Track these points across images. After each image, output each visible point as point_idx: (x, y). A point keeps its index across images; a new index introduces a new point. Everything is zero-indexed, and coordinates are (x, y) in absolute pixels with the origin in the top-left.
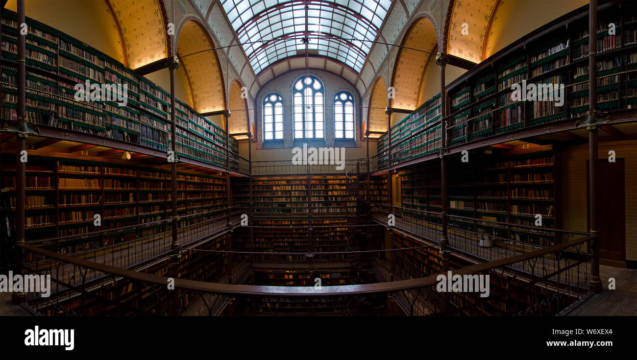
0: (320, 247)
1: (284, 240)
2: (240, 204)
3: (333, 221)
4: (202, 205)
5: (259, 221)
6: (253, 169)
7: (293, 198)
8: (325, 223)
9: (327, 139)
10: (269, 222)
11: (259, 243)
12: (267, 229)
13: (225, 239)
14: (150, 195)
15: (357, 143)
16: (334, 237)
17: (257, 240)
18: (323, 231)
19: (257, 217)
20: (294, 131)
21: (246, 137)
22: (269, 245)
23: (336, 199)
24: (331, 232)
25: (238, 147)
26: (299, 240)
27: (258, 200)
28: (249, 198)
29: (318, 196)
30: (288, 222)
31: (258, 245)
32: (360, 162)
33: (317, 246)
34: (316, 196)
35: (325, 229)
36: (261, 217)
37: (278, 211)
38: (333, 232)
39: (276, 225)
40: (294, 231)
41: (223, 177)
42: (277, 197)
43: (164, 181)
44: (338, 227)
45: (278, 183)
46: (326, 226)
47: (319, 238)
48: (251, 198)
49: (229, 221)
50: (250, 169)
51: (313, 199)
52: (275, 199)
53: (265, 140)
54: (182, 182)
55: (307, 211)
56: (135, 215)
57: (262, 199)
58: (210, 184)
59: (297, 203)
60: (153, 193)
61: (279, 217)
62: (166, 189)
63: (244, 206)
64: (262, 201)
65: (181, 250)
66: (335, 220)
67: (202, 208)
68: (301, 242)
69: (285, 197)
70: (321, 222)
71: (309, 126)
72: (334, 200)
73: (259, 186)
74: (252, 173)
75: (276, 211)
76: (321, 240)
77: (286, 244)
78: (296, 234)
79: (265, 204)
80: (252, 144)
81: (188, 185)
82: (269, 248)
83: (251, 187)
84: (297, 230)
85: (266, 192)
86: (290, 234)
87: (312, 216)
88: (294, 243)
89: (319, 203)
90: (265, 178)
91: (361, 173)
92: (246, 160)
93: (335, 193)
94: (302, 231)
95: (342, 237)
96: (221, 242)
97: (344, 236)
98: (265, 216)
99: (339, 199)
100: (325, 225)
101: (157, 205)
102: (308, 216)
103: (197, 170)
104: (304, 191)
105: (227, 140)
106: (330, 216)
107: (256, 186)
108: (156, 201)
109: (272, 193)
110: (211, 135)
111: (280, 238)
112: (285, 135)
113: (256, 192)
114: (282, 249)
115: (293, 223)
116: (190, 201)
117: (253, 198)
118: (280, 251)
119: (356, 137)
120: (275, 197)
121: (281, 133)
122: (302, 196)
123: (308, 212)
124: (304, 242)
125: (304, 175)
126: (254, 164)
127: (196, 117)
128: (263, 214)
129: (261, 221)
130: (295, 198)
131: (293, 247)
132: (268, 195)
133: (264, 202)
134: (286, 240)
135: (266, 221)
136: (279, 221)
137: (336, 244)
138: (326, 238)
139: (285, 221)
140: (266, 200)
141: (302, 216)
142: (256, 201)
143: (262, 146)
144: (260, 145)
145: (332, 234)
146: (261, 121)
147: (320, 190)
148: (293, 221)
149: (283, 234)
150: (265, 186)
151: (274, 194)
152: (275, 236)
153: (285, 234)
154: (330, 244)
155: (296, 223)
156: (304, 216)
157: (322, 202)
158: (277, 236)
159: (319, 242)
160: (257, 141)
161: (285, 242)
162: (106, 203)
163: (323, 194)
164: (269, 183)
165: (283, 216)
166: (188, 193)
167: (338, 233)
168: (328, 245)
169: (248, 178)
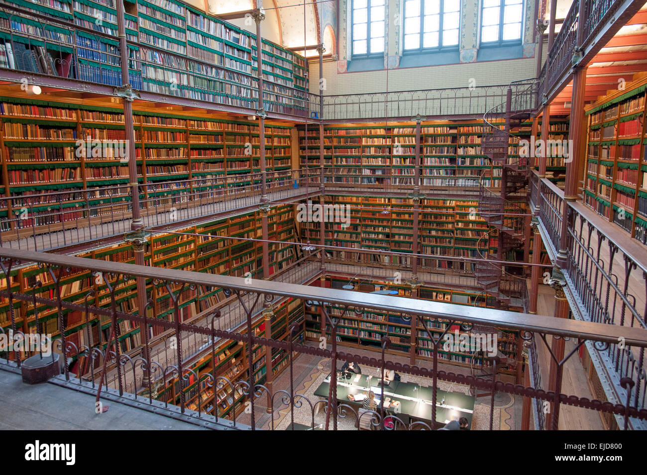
0: (437, 247)
1: (376, 230)
3: (464, 202)
5: (339, 196)
6: (326, 109)
7: (394, 159)
8: (448, 205)
9: (463, 47)
10: (354, 200)
11: (338, 232)
15: (525, 47)
16: (462, 231)
18: (444, 219)
20: (404, 35)
22: (354, 236)
23: (472, 162)
24: (458, 222)
26: (401, 232)
27: (337, 162)
28: (318, 158)
29: (439, 157)
30: (385, 201)
31: (336, 235)
32: (514, 89)
33: (431, 244)
34: (434, 157)
35: (447, 216)
37: (370, 181)
38: (461, 222)
39: (365, 205)
40: (394, 216)
42: (368, 157)
43: (138, 128)
45: (371, 132)
46: (451, 211)
47: (437, 230)
50: (321, 109)
51: (429, 162)
52: (364, 159)
54: (180, 131)
56: (78, 180)
57: (344, 159)
58: (243, 135)
59: (401, 168)
64: (344, 163)
68: (405, 235)
69: (383, 157)
70: (441, 204)
71: (431, 23)
72: (468, 163)
73: (340, 137)
74: (324, 115)
75: (365, 180)
76: (440, 234)
77: (380, 236)
78: (397, 220)
79: (349, 168)
80: (324, 65)
81: (191, 135)
82: (354, 242)
83: (322, 139)
84: (398, 214)
85: (351, 148)
86: (388, 221)
87: (421, 192)
88: (393, 235)
89: (439, 168)
90: (349, 125)
91: (513, 112)
93: (472, 151)
94: (407, 217)
95: (478, 233)
97: (483, 231)
99: (478, 162)
100: (447, 208)
102: (412, 192)
104: (414, 147)
106: (459, 193)
107: (335, 137)
109: (361, 150)
110: (243, 51)
111: (371, 226)
112: (387, 43)
113: (335, 147)
114: (374, 244)
115: (394, 202)
116: (198, 161)
118: (369, 247)
119: (525, 36)
120: (365, 156)
121: (381, 41)
122: (409, 157)
125: (410, 118)
126: (327, 100)
128: (346, 186)
129: (341, 196)
130: (398, 159)
131: (393, 242)
132: (354, 153)
133: (349, 166)
134: (380, 230)
135: (348, 196)
136: (370, 197)
137: (466, 245)
138: (449, 231)
139: (379, 198)
140: (351, 162)
141: (403, 191)
142: (335, 164)
143: (346, 67)
144: (343, 66)
145: (460, 225)
146: (345, 21)
147: (443, 146)
148: (392, 198)
149: (376, 219)
150: (351, 138)
151: (364, 151)
152: (363, 223)
153: (379, 220)
154: (455, 243)
155: (398, 202)
156: (406, 191)
157: (445, 168)
158: (367, 223)
159: (436, 238)
160: (338, 59)
161: (378, 233)
162: (11, 161)
163: (447, 152)
164: (356, 133)
165: (372, 190)
166: (192, 149)
167: (471, 225)
168: (452, 245)
169: (318, 125)
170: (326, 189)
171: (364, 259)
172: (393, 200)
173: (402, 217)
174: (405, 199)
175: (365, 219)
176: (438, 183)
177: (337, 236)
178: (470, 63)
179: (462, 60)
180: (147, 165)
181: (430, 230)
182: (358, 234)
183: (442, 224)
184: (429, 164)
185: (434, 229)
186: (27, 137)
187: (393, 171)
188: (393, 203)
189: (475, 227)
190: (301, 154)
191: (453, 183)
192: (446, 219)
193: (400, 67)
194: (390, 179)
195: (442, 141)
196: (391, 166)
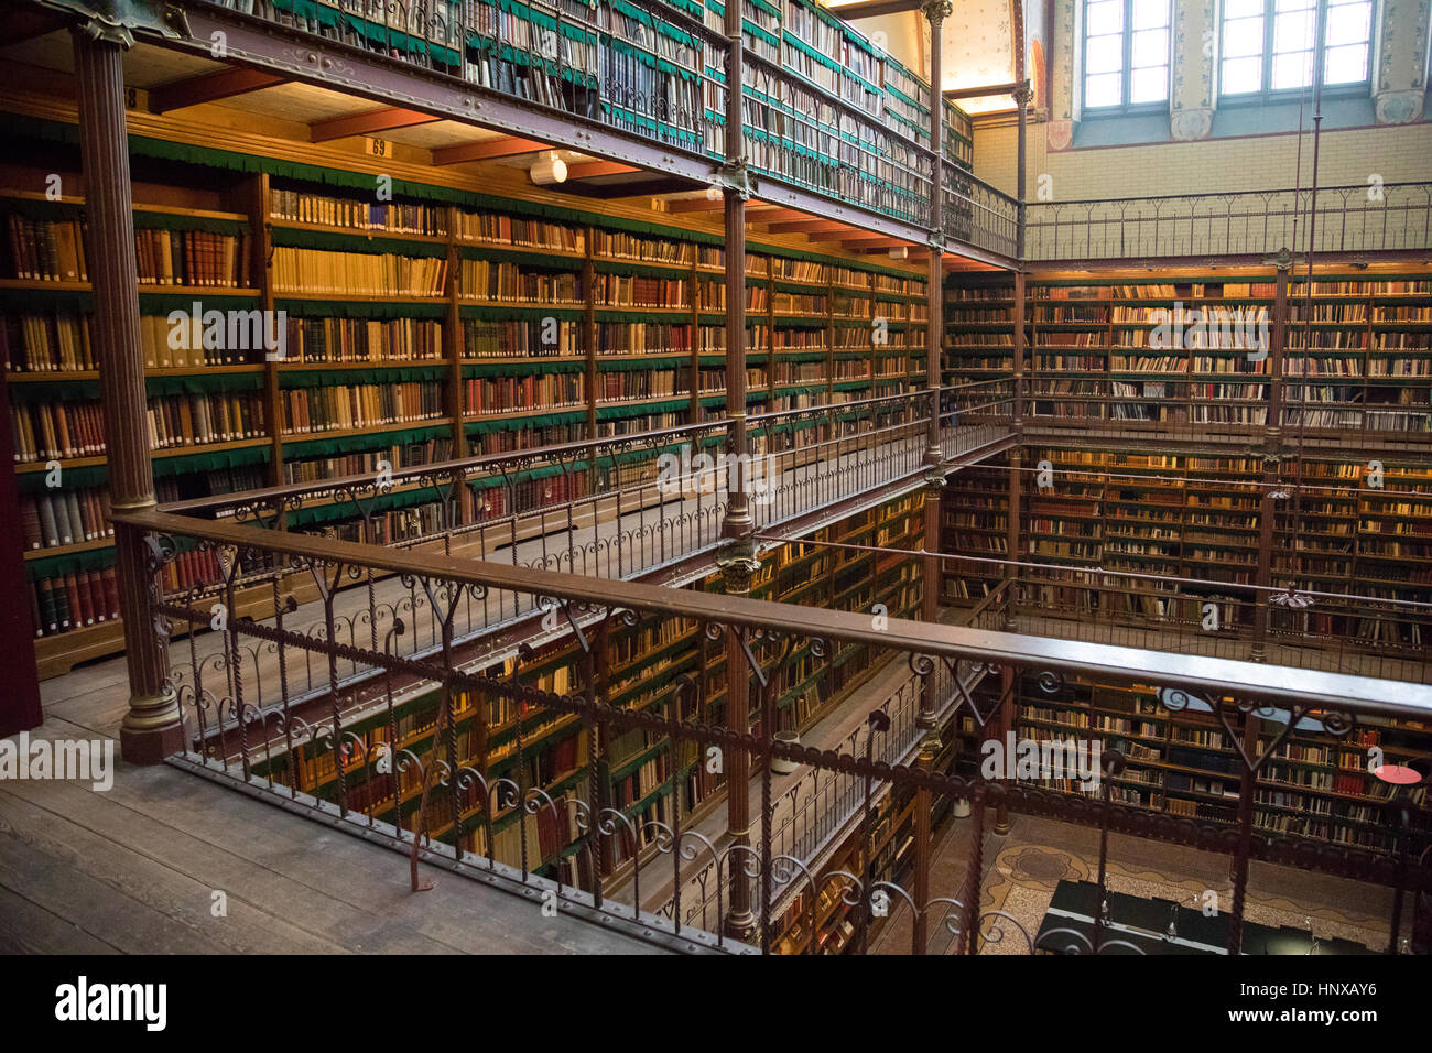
1: (1143, 536)
2: (974, 377)
4: (829, 377)
5: (1048, 448)
6: (1030, 236)
7: (1198, 360)
8: (1340, 475)
9: (1385, 87)
10: (1088, 458)
11: (1038, 539)
12: (1077, 487)
13: (908, 514)
14: (638, 331)
16: (1376, 540)
17: (1035, 527)
18: (1328, 511)
19: (1041, 431)
20: (1221, 60)
21: (1007, 103)
22: (1083, 549)
24: (1365, 519)
25: (970, 144)
26: (1209, 542)
27: (1043, 364)
28: (1010, 354)
29: (1318, 357)
30: (1169, 462)
31: (1033, 545)
33: (1291, 571)
34: (1305, 355)
35: (1337, 503)
36: (1057, 432)
37: (1130, 413)
38: (1375, 519)
39: (1117, 472)
40: (1193, 501)
41: (913, 269)
42: (1127, 354)
43: (688, 276)
44: (1404, 501)
45: (1134, 293)
46: (1347, 492)
47: (1307, 539)
48: (1019, 354)
49: (932, 440)
50: (1021, 235)
52: (1116, 360)
53: (1084, 110)
55: (1260, 419)
56: (580, 405)
57: (1059, 359)
58: (859, 294)
59: (1215, 383)
60: (651, 322)
61: (1134, 435)
62: (694, 308)
63: (986, 387)
64: (1059, 369)
65: (759, 540)
66: (1398, 468)
67: (831, 389)
68: (1220, 550)
70: (1321, 472)
73: (1051, 305)
74: (1028, 252)
75: (1119, 409)
76: (1315, 548)
77: (1154, 551)
78: (1201, 513)
79: (1075, 381)
80: (1030, 130)
81: (778, 296)
83: (1019, 310)
84: (1204, 496)
85: (1084, 330)
87: (1285, 442)
88: (1190, 550)
89: (1317, 383)
92: (1007, 199)
94: (1226, 503)
95: (1418, 547)
96: (895, 526)
98: (1074, 433)
100: (1338, 483)
101: (667, 369)
102: (1261, 441)
103: (813, 237)
105: (932, 115)
106: (1368, 446)
107: (1040, 304)
108: (660, 353)
109: (1108, 336)
111: (1128, 524)
112: (1176, 81)
113: (1041, 330)
115: (1193, 465)
116: (784, 358)
117: (1028, 355)
120: (1119, 352)
121: (1161, 76)
123: (1262, 422)
124: (1232, 551)
125: (1258, 258)
126: (1034, 215)
127: (810, 21)
128: (1066, 424)
129: (1053, 449)
130: (1209, 360)
131: (1185, 565)
132: (1090, 342)
133: (1070, 375)
134: (1154, 536)
135: (1074, 450)
136: (1131, 453)
137: (1387, 577)
138: (1340, 542)
139: (1155, 454)
140: (1077, 366)
141: (1234, 440)
142: (1038, 369)
143: (1070, 136)
144: (1062, 134)
145: (1372, 527)
146: (1070, 29)
147: (1332, 328)
148: (1191, 456)
149: (1144, 508)
150: (1077, 305)
151: (1116, 340)
152: (1110, 517)
153: (1153, 511)
154: (1356, 572)
155: (1205, 466)
156: (1244, 440)
157: (1334, 383)
158: (1118, 516)
159: (1304, 556)
160: (1050, 117)
161: (1148, 544)
162: (468, 357)
163: (1343, 344)
164: (1096, 294)
165: (1151, 436)
166: (778, 329)
167: (1399, 527)
168: (1347, 575)
169: (1011, 273)
170: (1025, 431)
171: (1108, 607)
172: (1191, 460)
173: (1214, 503)
174: (1225, 459)
175: (1113, 508)
176: (1315, 420)
177: (1037, 548)
178: (1403, 124)
179: (1381, 117)
180: (702, 368)
181: (1289, 538)
182: (1092, 545)
183: (1325, 522)
184: (1290, 373)
185: (1301, 537)
186: (496, 294)
187: (1194, 388)
188: (1191, 468)
189: (1411, 533)
190: (949, 344)
191: (1359, 423)
192: (1334, 510)
193: (1214, 135)
194: (1184, 408)
195: (1325, 317)
196: (1190, 378)
